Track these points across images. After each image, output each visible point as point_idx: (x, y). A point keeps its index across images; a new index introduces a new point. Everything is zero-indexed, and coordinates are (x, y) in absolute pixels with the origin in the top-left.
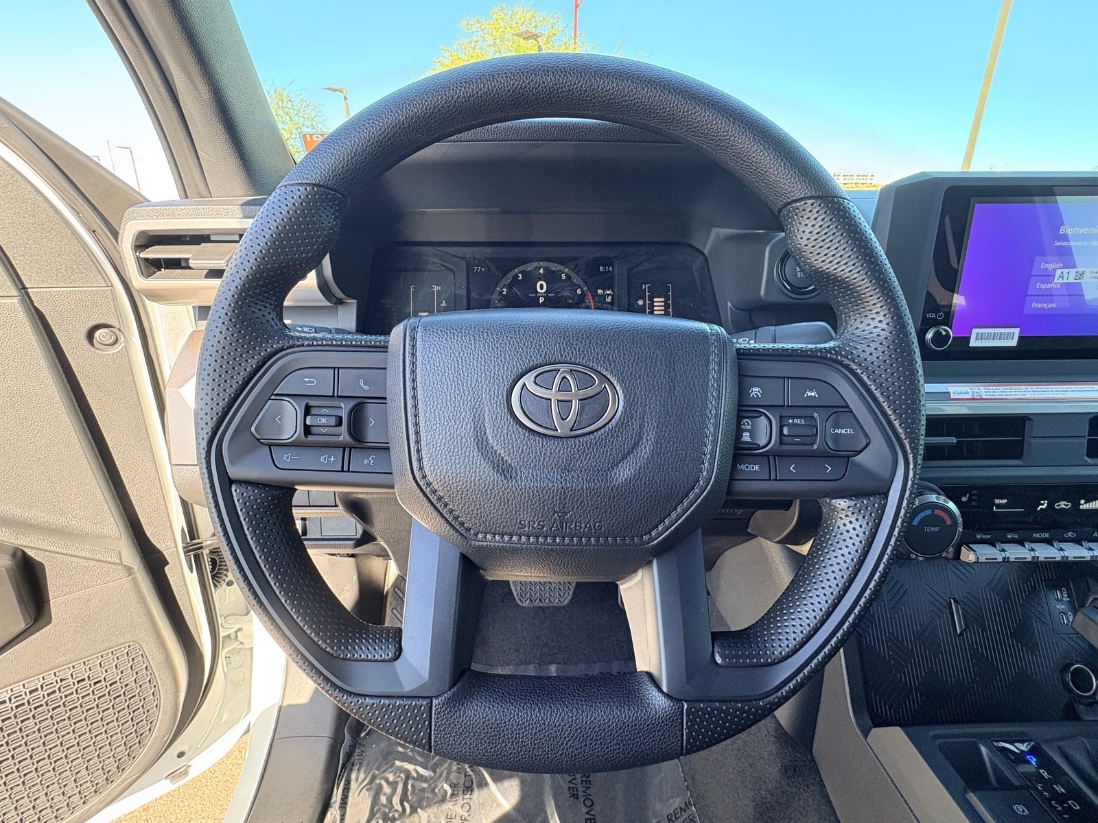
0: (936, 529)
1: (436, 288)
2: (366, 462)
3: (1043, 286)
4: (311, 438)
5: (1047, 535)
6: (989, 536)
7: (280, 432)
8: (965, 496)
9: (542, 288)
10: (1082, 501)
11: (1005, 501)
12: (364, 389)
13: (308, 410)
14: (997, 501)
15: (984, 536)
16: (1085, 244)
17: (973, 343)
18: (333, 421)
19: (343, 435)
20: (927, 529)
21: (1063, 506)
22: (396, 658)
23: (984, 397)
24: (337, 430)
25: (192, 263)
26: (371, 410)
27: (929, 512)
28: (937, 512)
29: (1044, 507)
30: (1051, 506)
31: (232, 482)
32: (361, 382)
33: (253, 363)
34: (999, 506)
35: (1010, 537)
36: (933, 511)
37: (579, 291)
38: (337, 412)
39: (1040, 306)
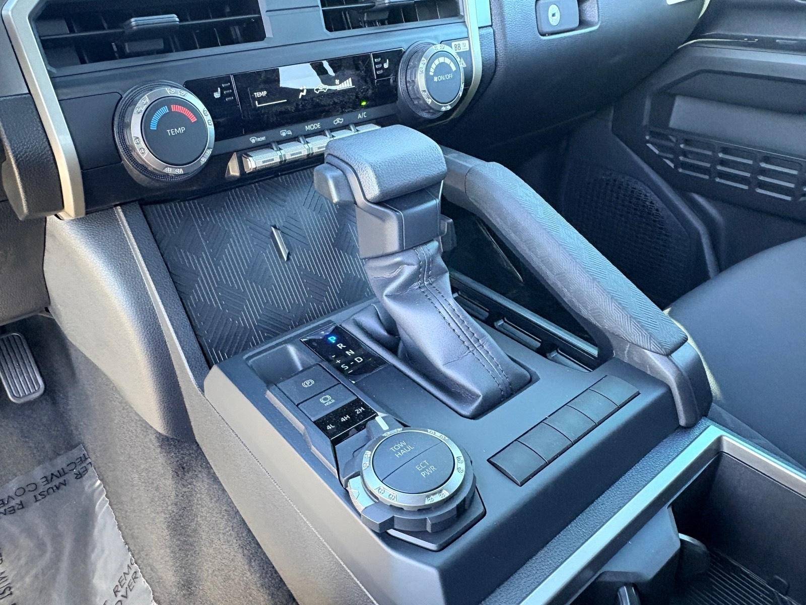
6: (263, 138)
8: (217, 91)
11: (264, 93)
14: (258, 95)
15: (259, 139)
20: (171, 132)
27: (164, 110)
28: (174, 108)
34: (261, 100)
36: (170, 109)
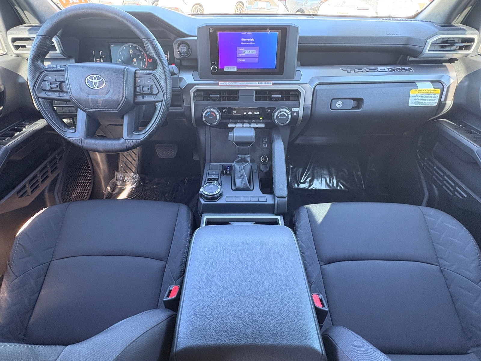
0: (212, 117)
1: (101, 52)
2: (64, 95)
3: (241, 55)
4: (52, 89)
5: (248, 121)
7: (46, 88)
9: (131, 52)
10: (255, 112)
12: (62, 80)
13: (51, 84)
16: (249, 43)
17: (225, 70)
18: (56, 86)
19: (58, 89)
21: (250, 113)
22: (75, 132)
23: (228, 85)
24: (57, 88)
25: (26, 46)
26: (63, 84)
29: (245, 114)
30: (247, 113)
31: (39, 98)
32: (61, 78)
33: (38, 74)
35: (238, 121)
37: (142, 53)
38: (57, 84)
39: (241, 60)
